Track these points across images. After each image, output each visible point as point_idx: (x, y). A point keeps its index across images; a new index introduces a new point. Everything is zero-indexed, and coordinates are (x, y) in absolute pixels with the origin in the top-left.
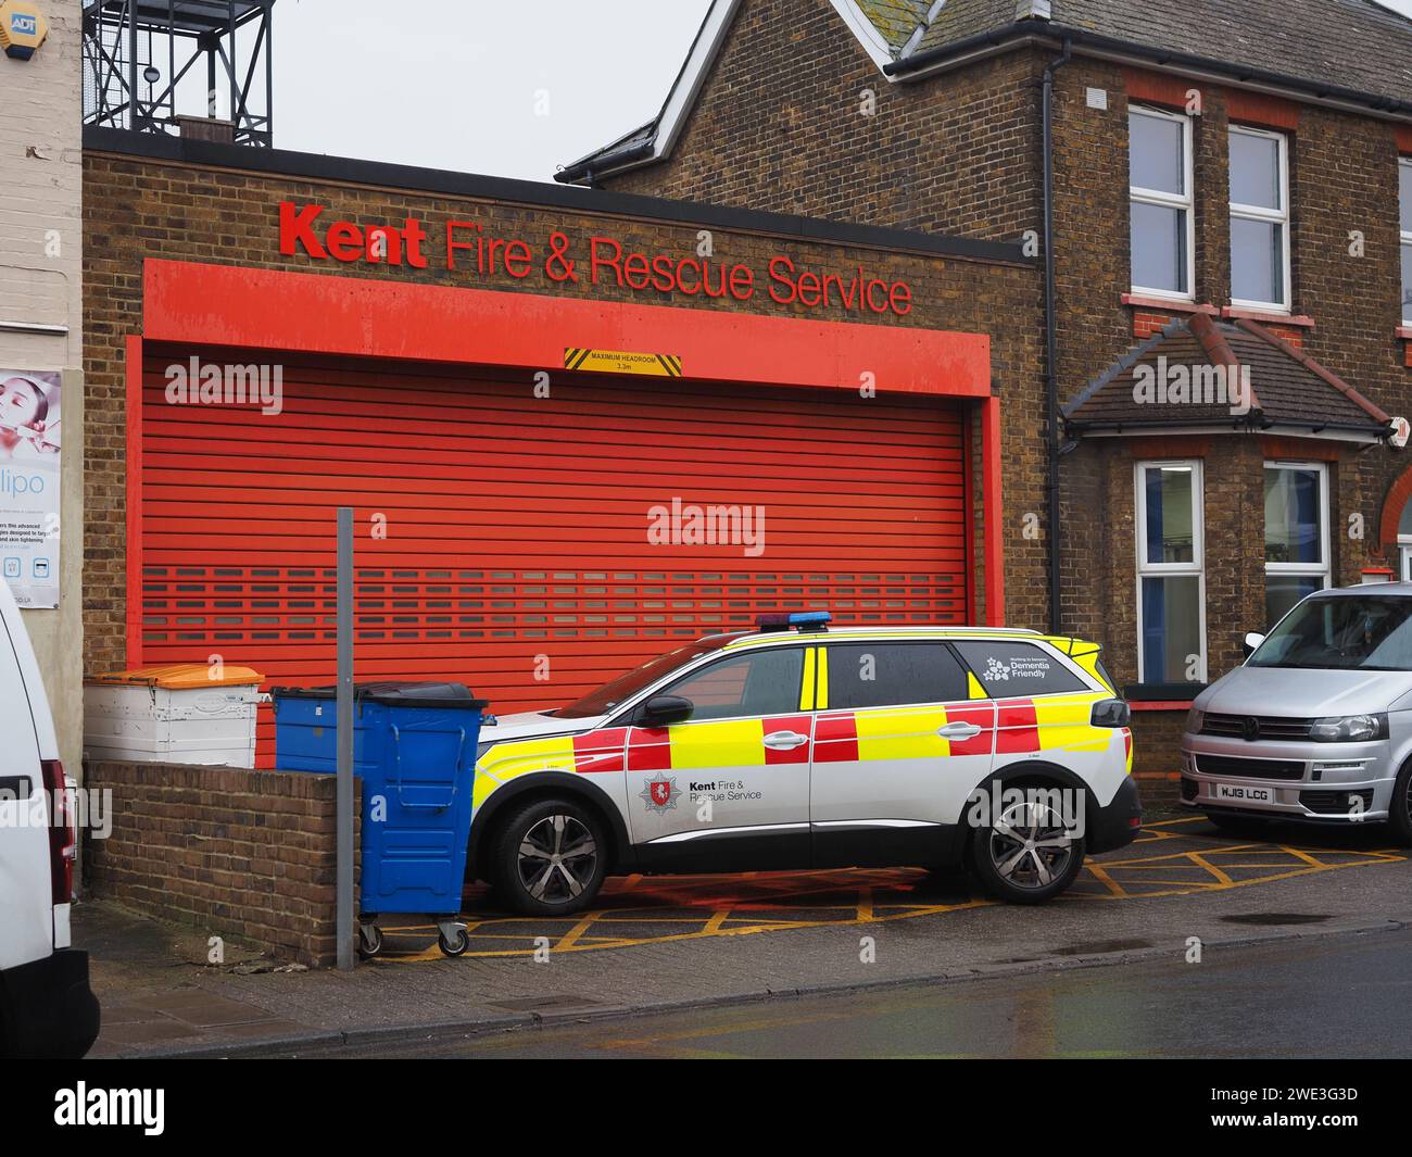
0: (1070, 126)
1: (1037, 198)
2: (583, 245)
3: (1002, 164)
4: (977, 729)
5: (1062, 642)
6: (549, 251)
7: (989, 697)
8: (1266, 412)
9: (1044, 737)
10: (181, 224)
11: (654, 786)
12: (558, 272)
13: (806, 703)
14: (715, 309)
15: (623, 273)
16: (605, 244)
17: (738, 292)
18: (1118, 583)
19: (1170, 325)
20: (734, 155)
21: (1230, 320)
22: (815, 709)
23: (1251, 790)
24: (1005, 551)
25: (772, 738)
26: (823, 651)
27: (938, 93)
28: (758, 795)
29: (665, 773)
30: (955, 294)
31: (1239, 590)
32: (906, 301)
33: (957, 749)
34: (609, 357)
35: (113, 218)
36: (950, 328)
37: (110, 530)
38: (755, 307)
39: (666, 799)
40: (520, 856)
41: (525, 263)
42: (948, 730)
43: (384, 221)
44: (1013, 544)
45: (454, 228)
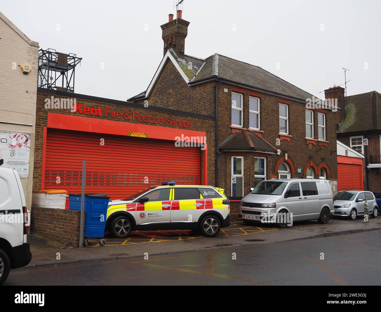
0: (221, 95)
1: (215, 108)
2: (132, 113)
3: (209, 101)
4: (201, 204)
5: (217, 189)
6: (125, 114)
7: (204, 198)
8: (255, 148)
9: (214, 206)
11: (141, 214)
12: (127, 118)
13: (170, 199)
14: (156, 126)
15: (139, 118)
16: (135, 113)
17: (160, 123)
18: (228, 178)
19: (238, 131)
20: (160, 98)
21: (249, 131)
22: (172, 200)
23: (251, 216)
24: (208, 172)
25: (164, 205)
26: (173, 189)
27: (198, 88)
28: (161, 216)
29: (143, 212)
30: (200, 124)
31: (250, 180)
32: (191, 125)
33: (198, 208)
34: (135, 134)
35: (42, 105)
36: (198, 131)
37: (39, 163)
38: (163, 126)
39: (143, 216)
40: (115, 227)
41: (121, 116)
42: (196, 204)
43: (94, 107)
44: (209, 170)
45: (107, 109)
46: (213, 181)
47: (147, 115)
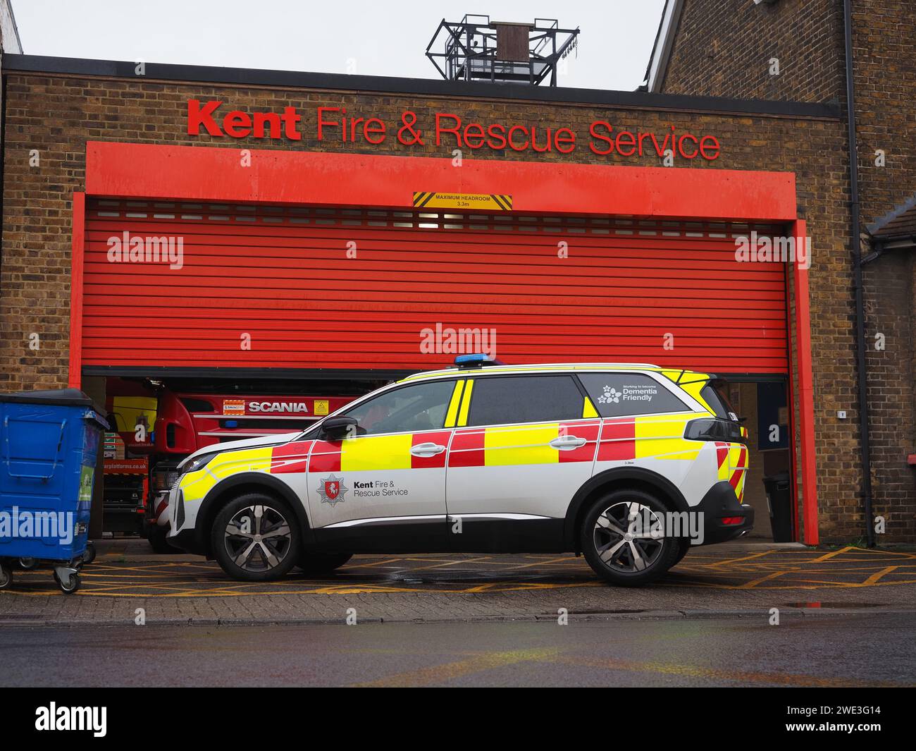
2: (430, 119)
3: (820, 47)
4: (583, 441)
5: (674, 374)
6: (401, 124)
7: (599, 416)
9: (639, 447)
10: (116, 118)
11: (328, 484)
12: (409, 138)
13: (450, 421)
14: (542, 161)
15: (462, 138)
16: (448, 118)
17: (563, 148)
22: (456, 426)
24: (813, 338)
25: (418, 448)
26: (470, 383)
27: (786, 6)
28: (406, 492)
29: (336, 474)
30: (764, 143)
32: (715, 150)
33: (564, 458)
34: (450, 198)
35: (66, 116)
36: (757, 168)
37: (60, 321)
38: (577, 159)
39: (337, 494)
40: (226, 535)
41: (383, 133)
42: (560, 441)
43: (268, 110)
44: (821, 332)
45: (323, 111)
46: (844, 377)
47: (499, 121)
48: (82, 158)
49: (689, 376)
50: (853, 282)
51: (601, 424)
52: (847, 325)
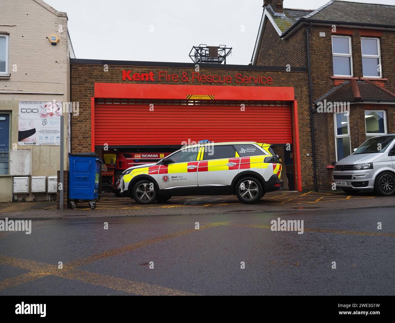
0: (315, 41)
1: (306, 57)
2: (190, 74)
3: (301, 51)
4: (235, 164)
5: (261, 144)
6: (182, 76)
7: (240, 157)
8: (362, 98)
9: (251, 165)
10: (102, 76)
11: (164, 177)
12: (185, 80)
13: (198, 159)
14: (223, 85)
15: (200, 79)
16: (196, 74)
17: (228, 82)
18: (330, 140)
19: (344, 82)
21: (362, 80)
22: (200, 160)
23: (342, 182)
25: (189, 166)
26: (203, 148)
27: (291, 40)
28: (186, 179)
29: (167, 174)
30: (284, 79)
32: (271, 81)
33: (230, 168)
34: (197, 96)
35: (88, 76)
36: (283, 86)
37: (88, 133)
38: (232, 84)
39: (167, 180)
40: (136, 192)
41: (177, 79)
42: (229, 164)
43: (145, 73)
44: (302, 132)
45: (160, 73)
46: (309, 144)
47: (210, 74)
48: (93, 87)
49: (265, 145)
50: (311, 117)
51: (240, 159)
52: (309, 130)
